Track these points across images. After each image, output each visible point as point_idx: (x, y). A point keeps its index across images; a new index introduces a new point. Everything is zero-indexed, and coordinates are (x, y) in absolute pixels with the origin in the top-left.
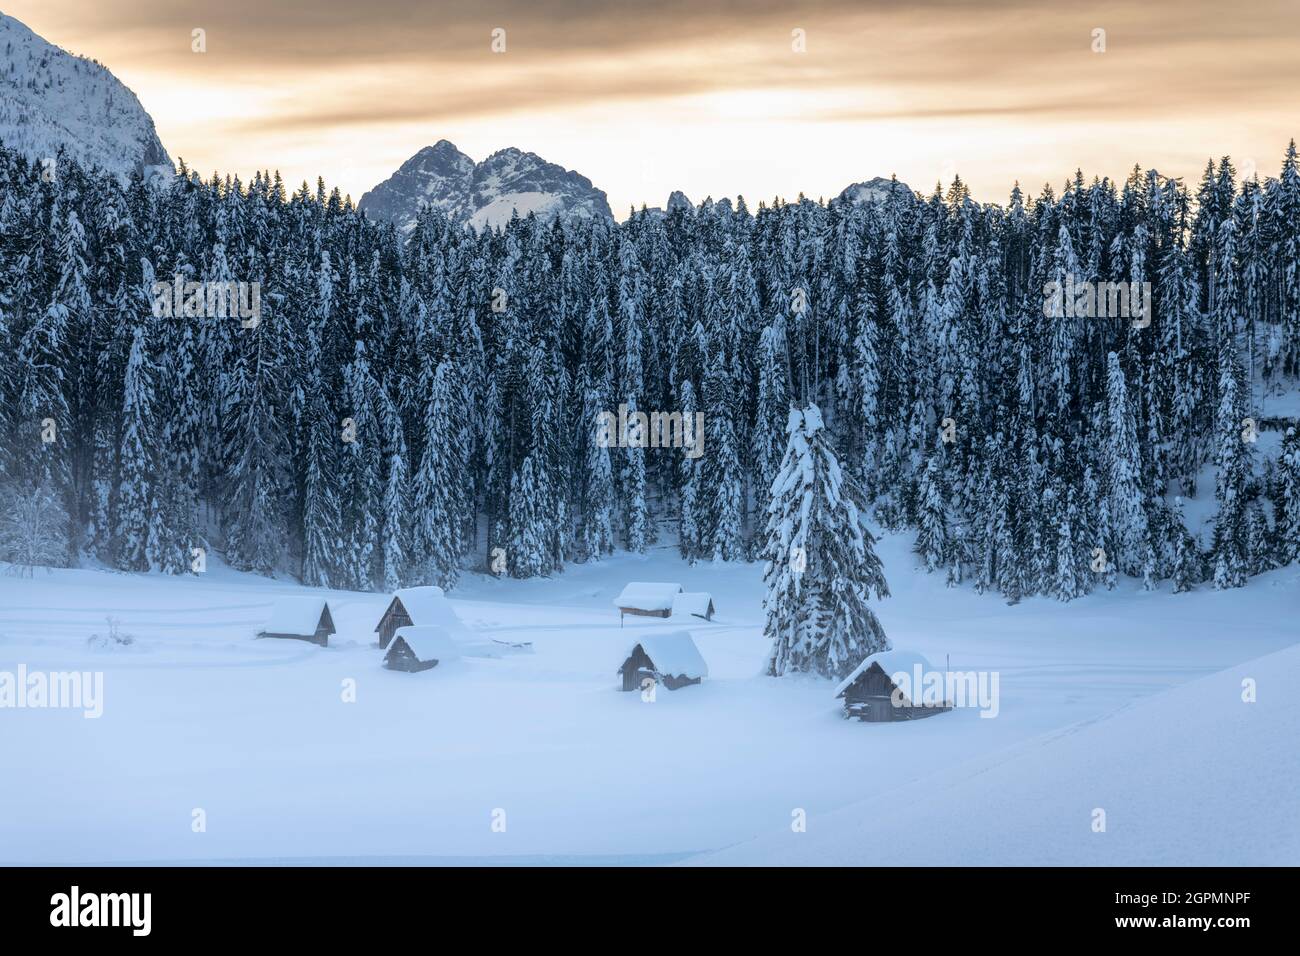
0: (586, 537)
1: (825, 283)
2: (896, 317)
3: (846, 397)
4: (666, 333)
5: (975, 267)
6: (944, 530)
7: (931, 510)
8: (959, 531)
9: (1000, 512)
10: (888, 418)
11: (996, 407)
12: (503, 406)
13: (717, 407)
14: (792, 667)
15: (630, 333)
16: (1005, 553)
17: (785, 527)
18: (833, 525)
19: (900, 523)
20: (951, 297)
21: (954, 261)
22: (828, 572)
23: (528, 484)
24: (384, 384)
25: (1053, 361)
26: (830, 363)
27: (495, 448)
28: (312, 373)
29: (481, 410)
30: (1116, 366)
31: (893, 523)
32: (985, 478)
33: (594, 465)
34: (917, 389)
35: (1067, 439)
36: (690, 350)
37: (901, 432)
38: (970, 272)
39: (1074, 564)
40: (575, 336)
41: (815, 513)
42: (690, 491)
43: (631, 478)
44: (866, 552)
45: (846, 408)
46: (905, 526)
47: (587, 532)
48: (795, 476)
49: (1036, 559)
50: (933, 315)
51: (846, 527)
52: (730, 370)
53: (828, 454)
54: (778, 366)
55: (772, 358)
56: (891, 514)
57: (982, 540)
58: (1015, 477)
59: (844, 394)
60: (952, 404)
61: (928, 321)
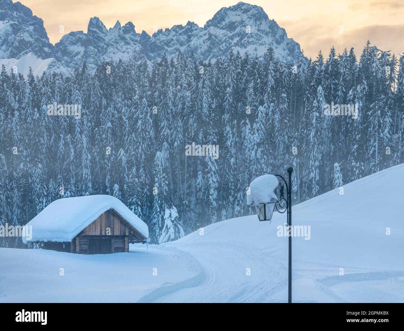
1: (191, 121)
2: (229, 143)
3: (201, 191)
5: (273, 110)
15: (84, 156)
20: (258, 130)
21: (261, 108)
26: (193, 170)
30: (338, 171)
34: (239, 185)
38: (270, 113)
45: (201, 197)
50: (248, 141)
52: (139, 177)
54: (164, 175)
55: (161, 170)
61: (246, 145)
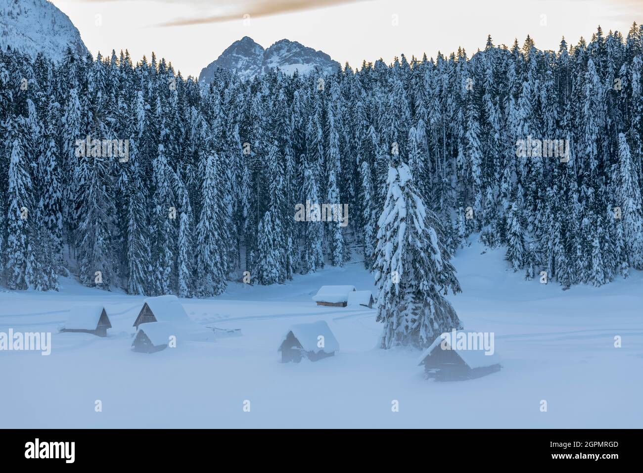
0: (307, 258)
4: (354, 134)
6: (523, 246)
7: (515, 234)
8: (532, 247)
9: (556, 233)
10: (488, 180)
11: (553, 170)
12: (252, 181)
14: (396, 342)
16: (560, 259)
19: (497, 242)
22: (418, 277)
23: (268, 228)
24: (178, 170)
25: (586, 141)
27: (249, 206)
28: (134, 165)
29: (240, 184)
31: (493, 243)
32: (547, 213)
35: (596, 188)
36: (368, 143)
37: (496, 188)
39: (602, 263)
40: (301, 138)
41: (407, 238)
42: (369, 228)
44: (443, 263)
46: (499, 244)
47: (307, 255)
48: (394, 213)
49: (579, 261)
53: (415, 197)
56: (491, 237)
57: (546, 251)
58: (565, 212)
59: (461, 166)
60: (527, 169)
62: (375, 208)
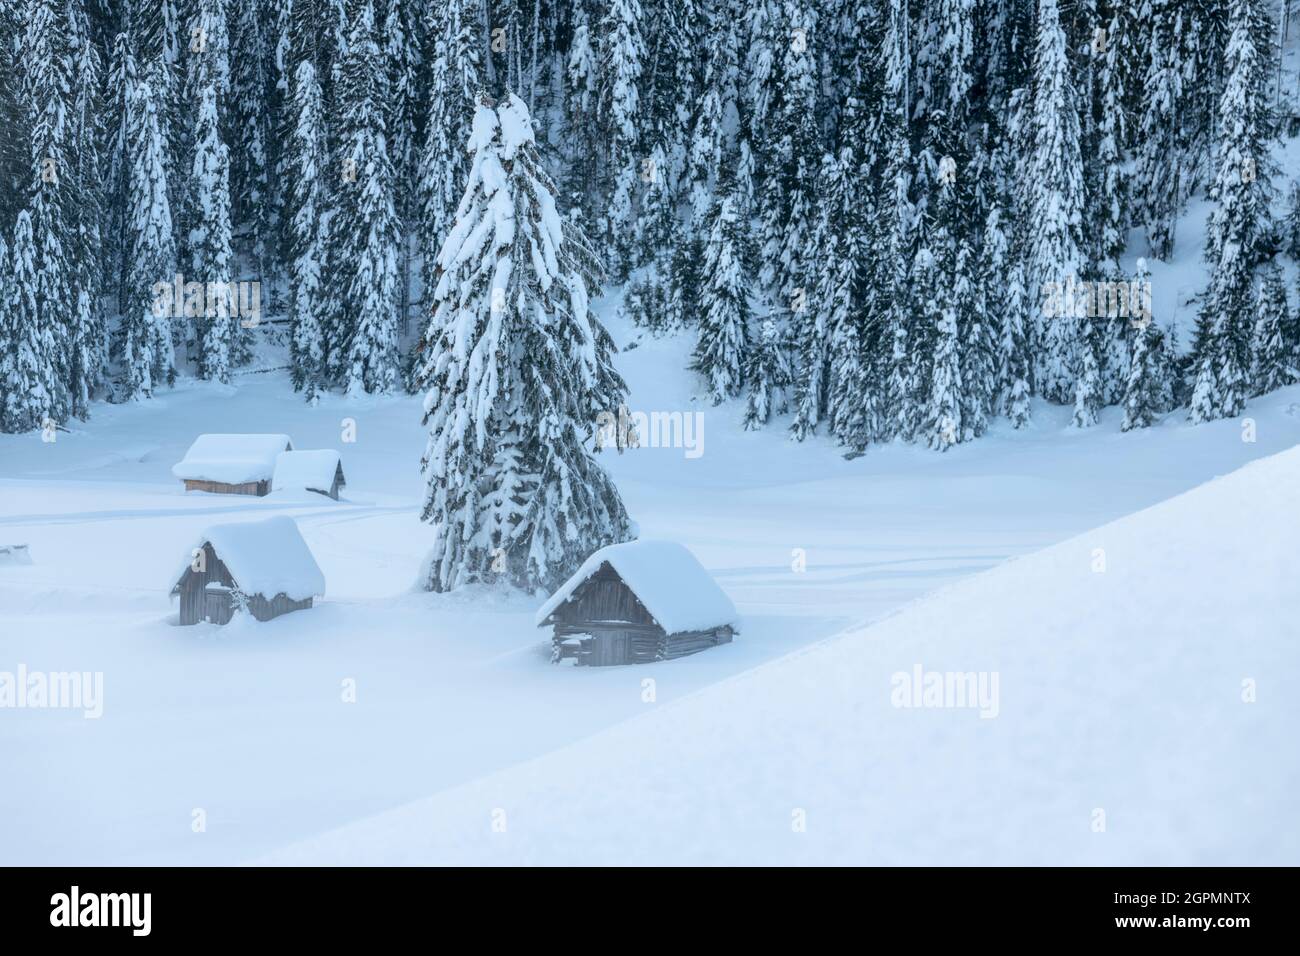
0: (129, 355)
6: (745, 327)
7: (724, 293)
8: (770, 330)
9: (840, 293)
10: (656, 125)
11: (843, 101)
13: (358, 110)
14: (467, 575)
16: (845, 367)
17: (460, 326)
18: (544, 319)
19: (670, 316)
22: (534, 404)
25: (945, 13)
31: (659, 317)
32: (817, 232)
33: (141, 223)
35: (962, 160)
37: (678, 150)
39: (959, 383)
41: (514, 299)
42: (308, 267)
43: (206, 246)
44: (599, 367)
46: (678, 322)
47: (129, 346)
48: (481, 231)
49: (896, 376)
51: (566, 322)
53: (539, 189)
56: (655, 301)
57: (808, 345)
58: (868, 229)
59: (582, 81)
60: (769, 96)
62: (328, 207)
